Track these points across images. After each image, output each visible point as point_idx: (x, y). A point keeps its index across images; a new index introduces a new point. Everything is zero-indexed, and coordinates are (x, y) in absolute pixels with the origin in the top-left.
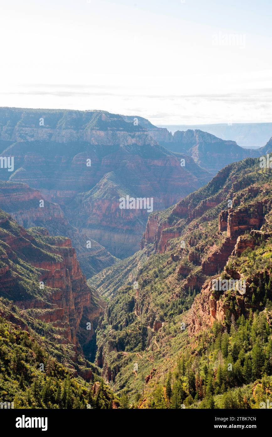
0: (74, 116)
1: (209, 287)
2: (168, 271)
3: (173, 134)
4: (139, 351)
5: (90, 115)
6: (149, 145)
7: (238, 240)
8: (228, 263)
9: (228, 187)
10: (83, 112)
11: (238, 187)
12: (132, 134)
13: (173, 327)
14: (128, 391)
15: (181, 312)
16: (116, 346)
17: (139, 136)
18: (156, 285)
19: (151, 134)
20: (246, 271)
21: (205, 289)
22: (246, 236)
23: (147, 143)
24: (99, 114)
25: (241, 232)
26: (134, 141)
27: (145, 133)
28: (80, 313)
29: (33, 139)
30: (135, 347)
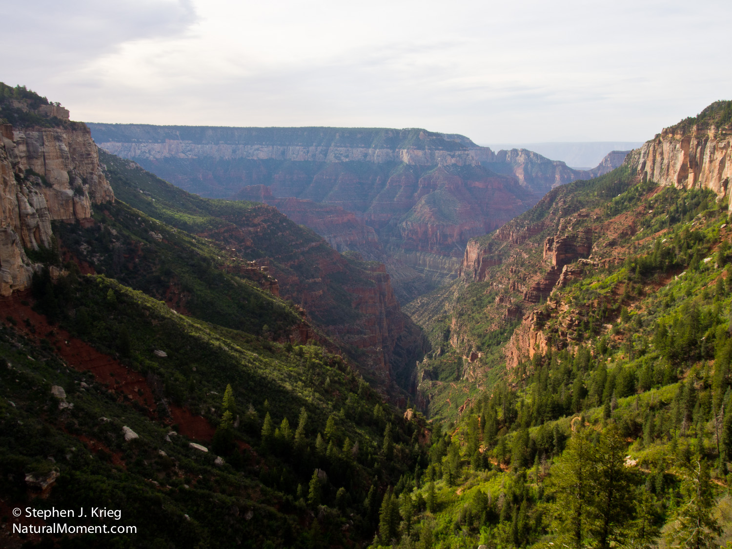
0: (391, 135)
1: (530, 318)
2: (487, 301)
3: (496, 153)
4: (454, 381)
5: (406, 132)
6: (470, 165)
7: (564, 270)
8: (551, 293)
9: (556, 210)
10: (400, 130)
11: (567, 212)
12: (452, 154)
13: (491, 357)
14: (441, 419)
15: (498, 343)
16: (430, 375)
17: (459, 156)
18: (474, 315)
19: (472, 153)
20: (571, 302)
21: (525, 320)
22: (572, 267)
23: (467, 164)
24: (416, 131)
25: (568, 262)
26: (453, 161)
27: (466, 152)
28: (393, 340)
29: (347, 160)
30: (450, 376)
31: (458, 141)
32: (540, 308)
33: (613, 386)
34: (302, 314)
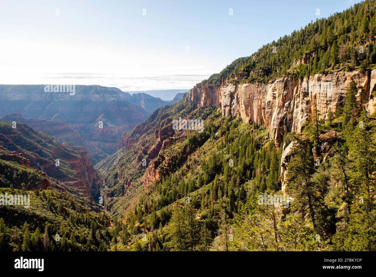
0: (83, 88)
1: (152, 164)
2: (132, 159)
3: (132, 95)
4: (121, 196)
5: (91, 87)
6: (121, 100)
7: (164, 142)
8: (160, 153)
9: (158, 119)
10: (88, 86)
11: (163, 118)
12: (113, 96)
13: (137, 184)
14: (117, 215)
15: (140, 177)
16: (110, 195)
17: (116, 96)
18: (127, 166)
19: (121, 95)
20: (168, 155)
21: (150, 165)
22: (167, 140)
23: (119, 100)
24: (96, 87)
25: (165, 138)
26: (113, 99)
27: (119, 95)
28: (91, 182)
29: (63, 100)
30: (119, 194)
31: (115, 90)
32: (156, 159)
33: (187, 188)
34: (44, 175)
